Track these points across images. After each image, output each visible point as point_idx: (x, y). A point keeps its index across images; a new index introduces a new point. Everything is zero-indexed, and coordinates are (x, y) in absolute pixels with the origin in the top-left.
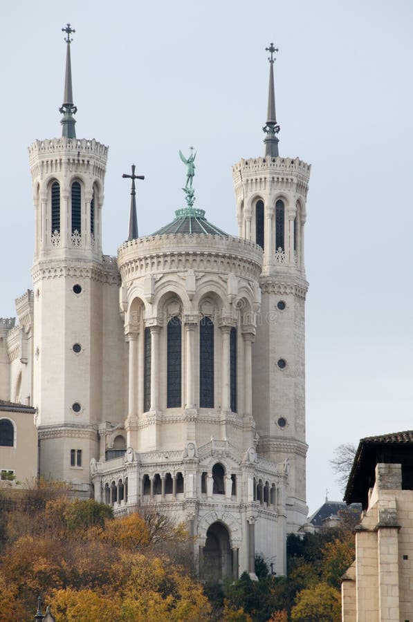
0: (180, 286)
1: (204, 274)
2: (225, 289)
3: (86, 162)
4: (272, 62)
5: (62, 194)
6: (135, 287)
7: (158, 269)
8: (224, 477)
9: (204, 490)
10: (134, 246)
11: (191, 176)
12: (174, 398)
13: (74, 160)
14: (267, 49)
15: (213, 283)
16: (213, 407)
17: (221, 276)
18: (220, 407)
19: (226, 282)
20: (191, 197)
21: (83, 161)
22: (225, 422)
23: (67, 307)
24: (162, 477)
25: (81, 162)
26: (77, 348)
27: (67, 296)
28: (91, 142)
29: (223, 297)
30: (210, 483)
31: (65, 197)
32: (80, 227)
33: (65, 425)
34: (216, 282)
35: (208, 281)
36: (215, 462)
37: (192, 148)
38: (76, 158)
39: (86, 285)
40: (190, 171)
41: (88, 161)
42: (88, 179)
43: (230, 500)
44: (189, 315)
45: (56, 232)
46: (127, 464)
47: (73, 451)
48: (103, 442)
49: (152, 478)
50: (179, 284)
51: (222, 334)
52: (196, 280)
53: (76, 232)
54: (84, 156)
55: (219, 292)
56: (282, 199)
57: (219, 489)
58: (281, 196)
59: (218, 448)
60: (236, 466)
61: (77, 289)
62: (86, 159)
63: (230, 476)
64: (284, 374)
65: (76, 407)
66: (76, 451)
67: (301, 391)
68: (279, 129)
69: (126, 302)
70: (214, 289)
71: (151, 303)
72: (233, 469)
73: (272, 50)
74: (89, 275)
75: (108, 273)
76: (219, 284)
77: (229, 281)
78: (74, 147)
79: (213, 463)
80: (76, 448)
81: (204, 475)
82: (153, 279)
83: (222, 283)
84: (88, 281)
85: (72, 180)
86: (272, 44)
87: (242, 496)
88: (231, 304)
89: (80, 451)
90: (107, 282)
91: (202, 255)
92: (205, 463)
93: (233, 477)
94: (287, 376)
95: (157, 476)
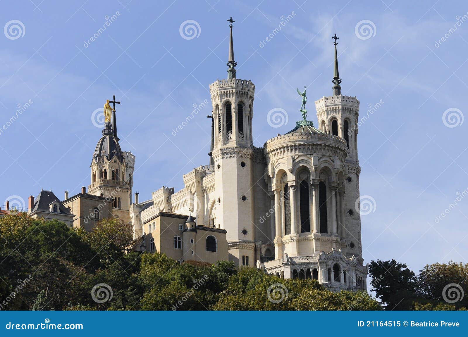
0: (309, 163)
1: (322, 156)
2: (333, 165)
3: (246, 93)
4: (336, 44)
5: (233, 111)
6: (280, 163)
7: (295, 153)
8: (339, 272)
9: (329, 279)
10: (280, 140)
11: (305, 102)
12: (305, 227)
13: (240, 91)
14: (333, 38)
15: (327, 162)
16: (327, 233)
17: (331, 158)
18: (331, 233)
19: (333, 162)
20: (305, 114)
21: (245, 92)
22: (335, 241)
23: (238, 175)
24: (305, 270)
25: (243, 93)
26: (244, 198)
27: (238, 168)
28: (249, 82)
29: (332, 170)
30: (333, 275)
31: (234, 112)
32: (243, 129)
33: (239, 242)
34: (328, 161)
35: (324, 160)
36: (335, 263)
37: (305, 87)
38: (241, 90)
39: (248, 162)
40: (304, 100)
41: (247, 93)
42: (247, 103)
43: (343, 285)
44: (314, 179)
45: (230, 132)
46: (284, 263)
47: (243, 257)
48: (259, 253)
49: (298, 271)
50: (308, 161)
51: (331, 191)
52: (318, 159)
53: (241, 132)
54: (245, 89)
55: (330, 167)
56: (347, 120)
57: (337, 279)
58: (347, 118)
59: (336, 255)
60: (346, 266)
61: (243, 165)
62: (246, 91)
63: (343, 272)
64: (352, 218)
65: (245, 232)
66: (245, 257)
67: (360, 228)
68: (341, 81)
69: (274, 172)
70: (327, 165)
71: (291, 172)
72: (345, 267)
73: (335, 38)
74: (249, 156)
75: (257, 156)
76: (330, 162)
77: (335, 161)
78: (240, 84)
79: (334, 264)
80: (245, 255)
81: (329, 270)
82: (293, 158)
83: (331, 162)
84: (249, 160)
85: (238, 102)
86: (335, 35)
87: (349, 283)
88: (336, 174)
89: (247, 257)
90: (256, 162)
91: (321, 145)
92: (330, 263)
93: (345, 273)
94: (354, 219)
95: (302, 270)
